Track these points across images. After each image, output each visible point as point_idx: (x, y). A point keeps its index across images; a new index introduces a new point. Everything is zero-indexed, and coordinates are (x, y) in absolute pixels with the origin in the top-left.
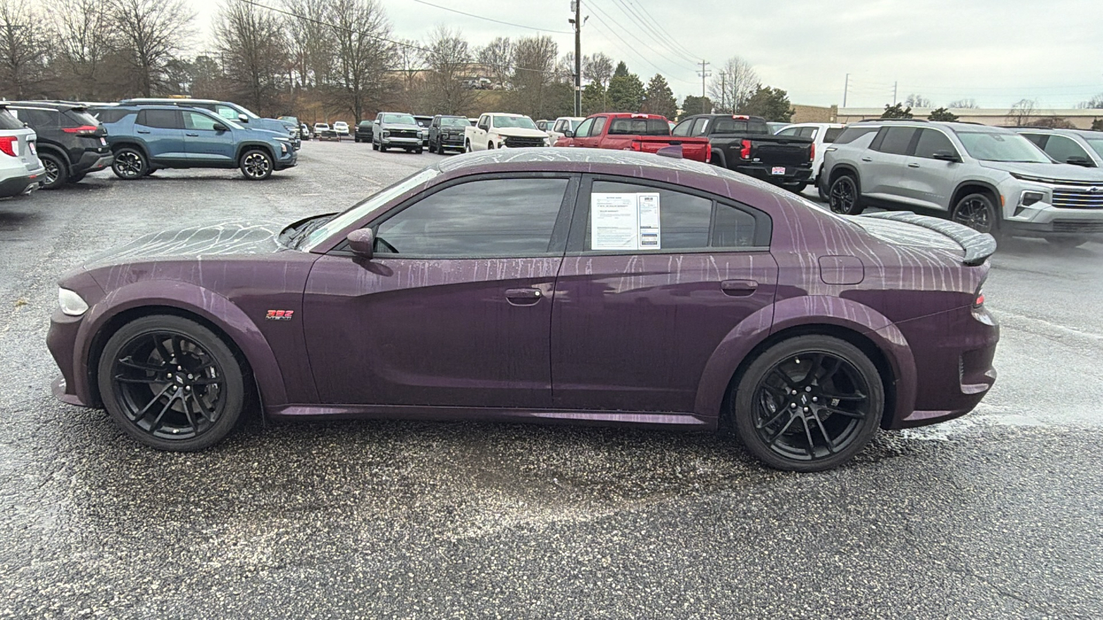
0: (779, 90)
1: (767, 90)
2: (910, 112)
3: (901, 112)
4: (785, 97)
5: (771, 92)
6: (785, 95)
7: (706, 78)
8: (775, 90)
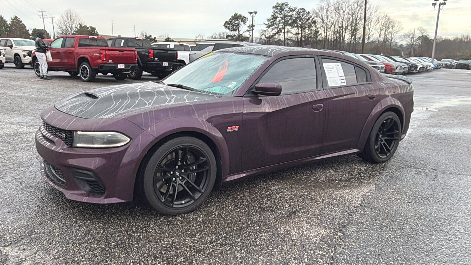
0: (92, 27)
1: (85, 27)
2: (156, 39)
3: (152, 39)
4: (96, 31)
5: (88, 28)
6: (95, 29)
7: (44, 19)
8: (90, 27)
